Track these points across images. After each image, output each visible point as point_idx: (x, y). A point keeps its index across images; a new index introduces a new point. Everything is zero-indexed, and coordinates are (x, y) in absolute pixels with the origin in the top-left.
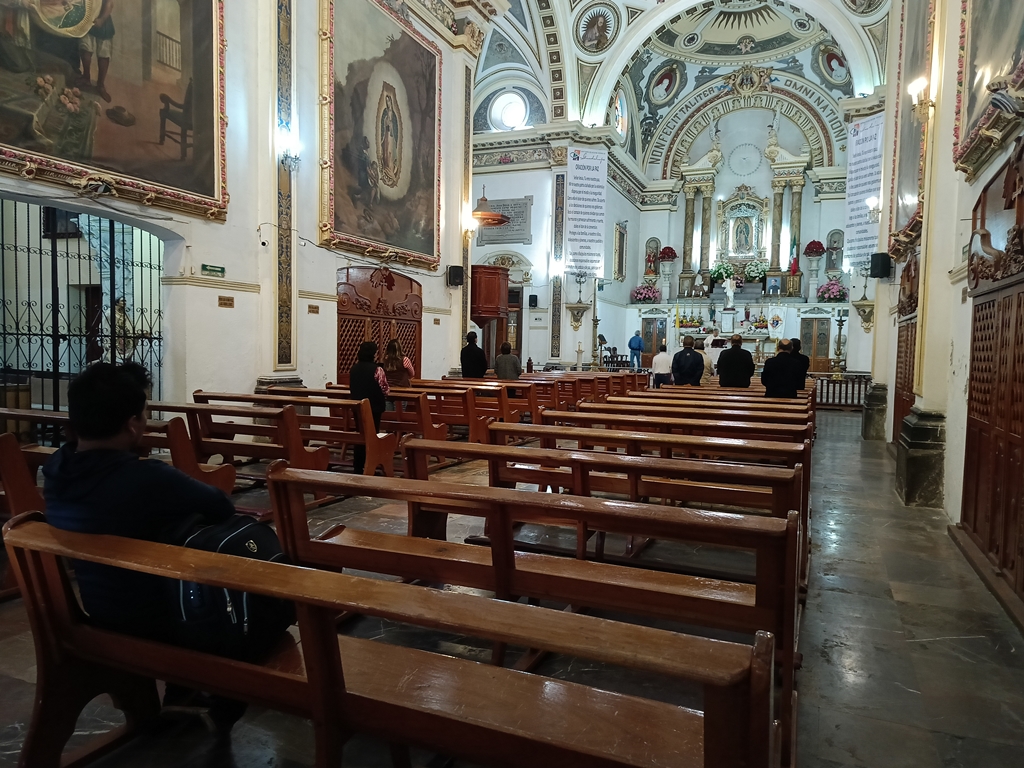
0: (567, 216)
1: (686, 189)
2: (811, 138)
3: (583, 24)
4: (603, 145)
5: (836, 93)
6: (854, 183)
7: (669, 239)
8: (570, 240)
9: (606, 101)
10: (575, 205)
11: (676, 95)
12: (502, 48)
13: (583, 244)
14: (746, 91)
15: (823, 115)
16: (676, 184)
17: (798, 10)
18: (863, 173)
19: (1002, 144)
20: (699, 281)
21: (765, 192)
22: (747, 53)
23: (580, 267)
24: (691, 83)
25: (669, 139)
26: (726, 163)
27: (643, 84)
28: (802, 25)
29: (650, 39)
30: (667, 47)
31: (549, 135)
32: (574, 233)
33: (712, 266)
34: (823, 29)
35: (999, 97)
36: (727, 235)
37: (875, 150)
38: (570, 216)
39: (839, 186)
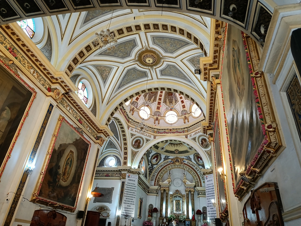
0: (124, 195)
1: (161, 190)
2: (195, 178)
3: (134, 141)
4: (137, 174)
5: (201, 167)
6: (208, 193)
7: (156, 205)
8: (124, 203)
9: (139, 162)
10: (127, 192)
11: (158, 162)
12: (111, 145)
13: (128, 205)
14: (177, 164)
15: (198, 172)
16: (158, 188)
17: (189, 145)
18: (210, 190)
19: (247, 191)
20: (165, 221)
21: (184, 193)
22: (177, 154)
23: (127, 213)
24: (163, 160)
25: (156, 174)
26: (172, 183)
27: (150, 158)
28: (190, 149)
29: (151, 147)
30: (156, 150)
31: (121, 169)
32: (126, 201)
33: (169, 215)
34: (195, 150)
35: (243, 177)
36: (173, 205)
37: (212, 184)
38: (125, 195)
39: (204, 193)
